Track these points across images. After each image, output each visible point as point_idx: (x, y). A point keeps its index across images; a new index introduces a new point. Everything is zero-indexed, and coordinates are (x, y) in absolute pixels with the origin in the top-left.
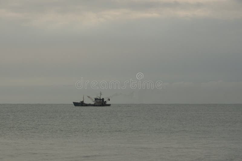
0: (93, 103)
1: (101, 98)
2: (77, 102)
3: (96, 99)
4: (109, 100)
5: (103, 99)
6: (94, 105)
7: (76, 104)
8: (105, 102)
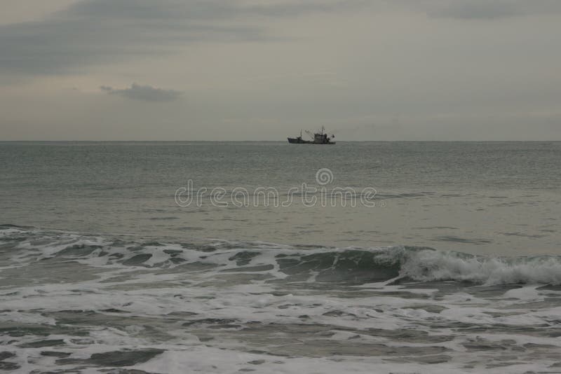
0: (313, 140)
1: (324, 134)
2: (292, 138)
3: (316, 135)
4: (333, 137)
5: (326, 136)
6: (314, 143)
7: (291, 141)
8: (329, 139)
